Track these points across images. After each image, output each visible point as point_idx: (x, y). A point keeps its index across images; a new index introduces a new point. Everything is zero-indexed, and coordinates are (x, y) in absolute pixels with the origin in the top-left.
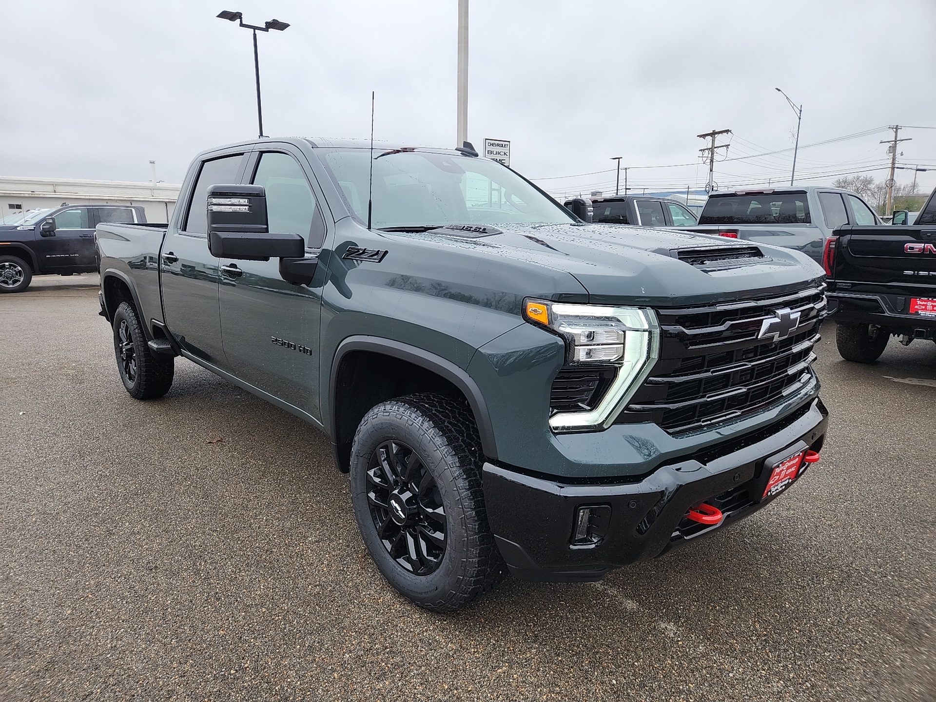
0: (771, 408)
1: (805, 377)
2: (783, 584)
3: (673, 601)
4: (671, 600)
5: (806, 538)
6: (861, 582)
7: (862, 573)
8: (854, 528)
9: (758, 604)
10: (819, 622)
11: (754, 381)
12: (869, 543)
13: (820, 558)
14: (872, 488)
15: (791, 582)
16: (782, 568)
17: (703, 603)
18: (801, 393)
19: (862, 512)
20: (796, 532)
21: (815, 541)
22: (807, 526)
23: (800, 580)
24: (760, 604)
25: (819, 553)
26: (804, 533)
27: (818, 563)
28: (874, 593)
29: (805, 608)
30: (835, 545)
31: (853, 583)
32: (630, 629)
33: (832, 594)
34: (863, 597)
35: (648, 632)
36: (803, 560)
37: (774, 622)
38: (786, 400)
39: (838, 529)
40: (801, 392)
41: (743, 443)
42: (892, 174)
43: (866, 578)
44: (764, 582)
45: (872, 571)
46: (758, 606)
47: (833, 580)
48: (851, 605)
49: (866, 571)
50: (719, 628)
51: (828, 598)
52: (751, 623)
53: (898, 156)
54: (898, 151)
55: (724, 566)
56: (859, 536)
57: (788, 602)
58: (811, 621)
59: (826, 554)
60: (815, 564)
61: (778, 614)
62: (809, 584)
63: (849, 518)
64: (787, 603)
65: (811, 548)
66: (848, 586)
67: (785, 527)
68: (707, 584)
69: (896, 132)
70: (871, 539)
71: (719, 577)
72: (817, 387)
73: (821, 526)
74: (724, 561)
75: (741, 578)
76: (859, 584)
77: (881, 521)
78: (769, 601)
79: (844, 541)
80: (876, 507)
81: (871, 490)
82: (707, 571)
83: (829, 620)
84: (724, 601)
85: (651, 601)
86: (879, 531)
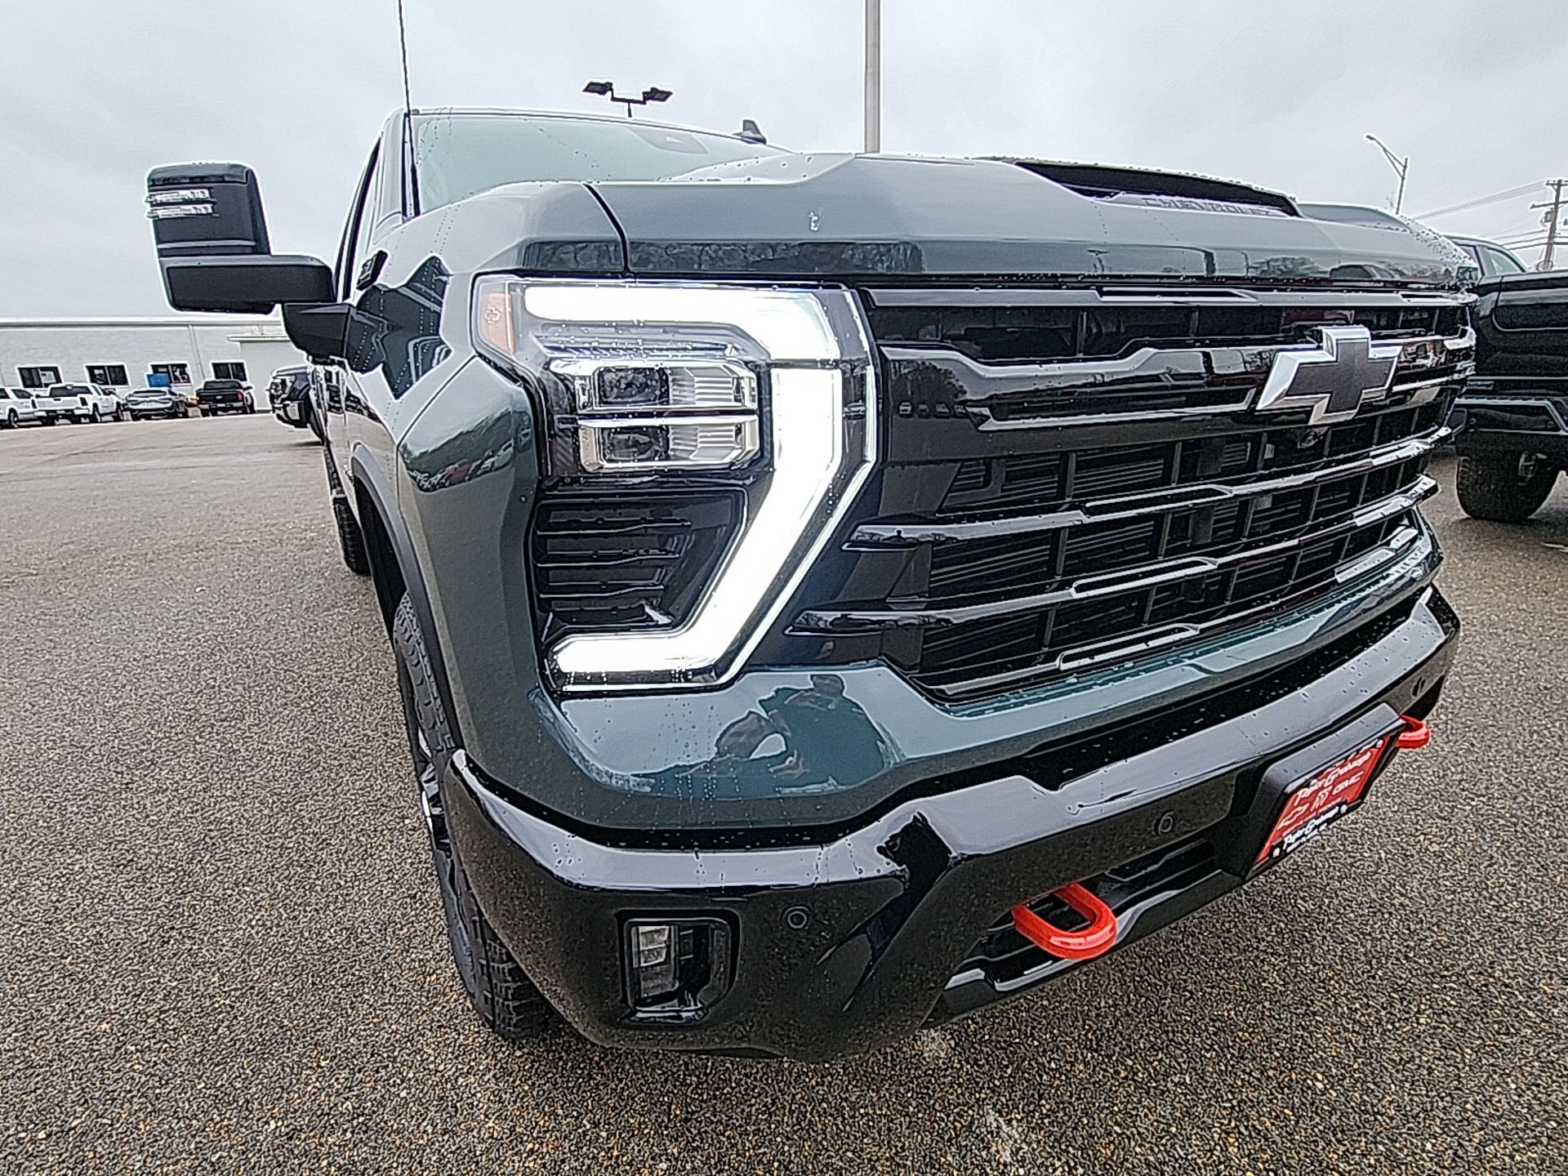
0: (1296, 615)
1: (1402, 535)
2: (1314, 1014)
3: (1036, 1043)
4: (1034, 1039)
5: (1379, 887)
6: (1517, 1025)
7: (1521, 998)
8: (1496, 867)
9: (1244, 1071)
10: (1401, 1150)
11: (1245, 540)
12: (1535, 909)
13: (1412, 944)
14: (1535, 768)
15: (1336, 1010)
16: (1315, 964)
17: (1107, 1056)
18: (1388, 575)
19: (1515, 824)
20: (1358, 868)
21: (1402, 895)
22: (1383, 855)
23: (1357, 1006)
24: (1250, 1074)
25: (1409, 929)
26: (1376, 873)
27: (1407, 958)
28: (1552, 1062)
29: (1365, 1097)
30: (1449, 910)
31: (1496, 1026)
32: (910, 1122)
33: (1439, 1059)
34: (1523, 1075)
35: (950, 1140)
36: (1369, 946)
37: (1278, 1139)
38: (1345, 594)
39: (1458, 866)
40: (1390, 572)
41: (1201, 715)
42: (1549, 253)
43: (1530, 1014)
44: (1267, 1004)
45: (1545, 992)
46: (1243, 1080)
47: (1444, 1013)
48: (1490, 1101)
49: (1531, 988)
50: (1133, 1144)
51: (1430, 1071)
52: (1216, 1136)
53: (1559, 226)
54: (1560, 219)
55: (1178, 950)
56: (1510, 888)
57: (1323, 1074)
58: (1381, 1147)
59: (1428, 933)
60: (1398, 959)
61: (1293, 1111)
62: (1381, 1020)
63: (1484, 839)
64: (1320, 1077)
65: (1390, 914)
66: (1483, 1035)
67: (1333, 855)
68: (1129, 997)
69: (1558, 191)
70: (1539, 898)
71: (1160, 980)
72: (1433, 561)
73: (1416, 856)
74: (1180, 937)
75: (1213, 987)
76: (1512, 1030)
77: (1562, 851)
78: (1275, 1064)
79: (1471, 900)
80: (1548, 814)
81: (1534, 773)
82: (1138, 961)
83: (1429, 1146)
84: (1160, 1055)
85: (987, 1037)
86: (1559, 878)
